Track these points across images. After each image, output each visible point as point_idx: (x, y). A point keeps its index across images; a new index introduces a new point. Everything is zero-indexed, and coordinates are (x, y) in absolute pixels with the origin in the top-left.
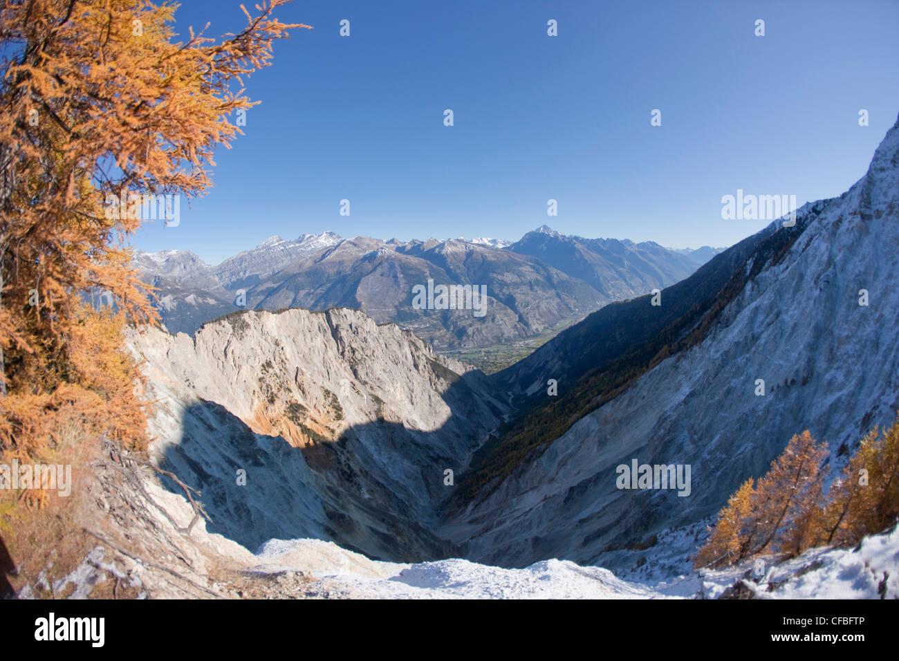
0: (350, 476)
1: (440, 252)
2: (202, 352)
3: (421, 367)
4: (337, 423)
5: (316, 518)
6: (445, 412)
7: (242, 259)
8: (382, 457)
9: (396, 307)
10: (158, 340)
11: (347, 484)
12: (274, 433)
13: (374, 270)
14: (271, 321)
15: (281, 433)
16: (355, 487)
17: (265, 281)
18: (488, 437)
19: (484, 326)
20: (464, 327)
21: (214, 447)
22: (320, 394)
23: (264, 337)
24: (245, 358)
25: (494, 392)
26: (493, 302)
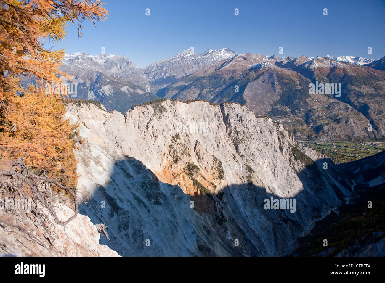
0: (221, 220)
1: (309, 67)
2: (130, 125)
3: (284, 150)
4: (219, 181)
5: (190, 248)
6: (298, 186)
7: (163, 65)
8: (246, 211)
9: (271, 105)
10: (97, 115)
11: (218, 226)
12: (174, 183)
13: (258, 77)
14: (182, 107)
15: (179, 183)
16: (223, 229)
17: (179, 80)
18: (329, 212)
19: (338, 126)
20: (322, 125)
21: (129, 188)
22: (211, 160)
23: (176, 118)
24: (161, 131)
25: (339, 178)
26: (348, 108)
